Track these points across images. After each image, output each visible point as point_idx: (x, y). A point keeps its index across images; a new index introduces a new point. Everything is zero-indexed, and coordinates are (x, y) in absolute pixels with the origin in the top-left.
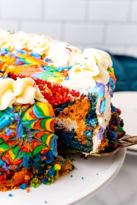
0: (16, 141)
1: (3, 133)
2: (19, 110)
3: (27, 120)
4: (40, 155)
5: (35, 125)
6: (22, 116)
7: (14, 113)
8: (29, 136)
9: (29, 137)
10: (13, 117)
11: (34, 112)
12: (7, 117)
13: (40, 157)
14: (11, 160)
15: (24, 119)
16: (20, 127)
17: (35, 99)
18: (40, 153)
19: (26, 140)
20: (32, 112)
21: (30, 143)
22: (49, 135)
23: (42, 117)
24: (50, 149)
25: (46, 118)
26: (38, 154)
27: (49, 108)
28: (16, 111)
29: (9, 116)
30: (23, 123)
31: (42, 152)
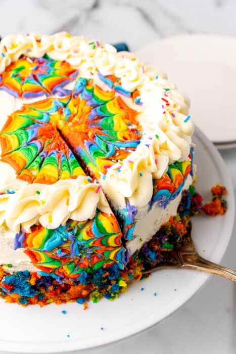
0: (70, 259)
1: (54, 254)
2: (74, 227)
3: (83, 240)
4: (101, 270)
5: (94, 243)
6: (77, 234)
7: (67, 232)
8: (88, 252)
9: (88, 254)
10: (65, 237)
11: (93, 230)
12: (58, 238)
13: (101, 272)
14: (65, 274)
15: (80, 238)
16: (75, 246)
17: (97, 209)
18: (102, 267)
19: (84, 256)
20: (91, 230)
21: (88, 259)
22: (112, 251)
23: (103, 235)
24: (115, 262)
25: (109, 235)
26: (98, 269)
27: (112, 224)
28: (71, 228)
29: (62, 235)
30: (79, 243)
31: (104, 267)
